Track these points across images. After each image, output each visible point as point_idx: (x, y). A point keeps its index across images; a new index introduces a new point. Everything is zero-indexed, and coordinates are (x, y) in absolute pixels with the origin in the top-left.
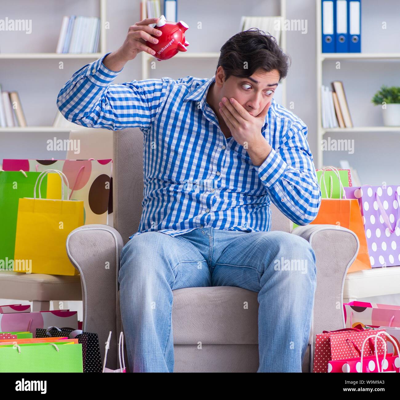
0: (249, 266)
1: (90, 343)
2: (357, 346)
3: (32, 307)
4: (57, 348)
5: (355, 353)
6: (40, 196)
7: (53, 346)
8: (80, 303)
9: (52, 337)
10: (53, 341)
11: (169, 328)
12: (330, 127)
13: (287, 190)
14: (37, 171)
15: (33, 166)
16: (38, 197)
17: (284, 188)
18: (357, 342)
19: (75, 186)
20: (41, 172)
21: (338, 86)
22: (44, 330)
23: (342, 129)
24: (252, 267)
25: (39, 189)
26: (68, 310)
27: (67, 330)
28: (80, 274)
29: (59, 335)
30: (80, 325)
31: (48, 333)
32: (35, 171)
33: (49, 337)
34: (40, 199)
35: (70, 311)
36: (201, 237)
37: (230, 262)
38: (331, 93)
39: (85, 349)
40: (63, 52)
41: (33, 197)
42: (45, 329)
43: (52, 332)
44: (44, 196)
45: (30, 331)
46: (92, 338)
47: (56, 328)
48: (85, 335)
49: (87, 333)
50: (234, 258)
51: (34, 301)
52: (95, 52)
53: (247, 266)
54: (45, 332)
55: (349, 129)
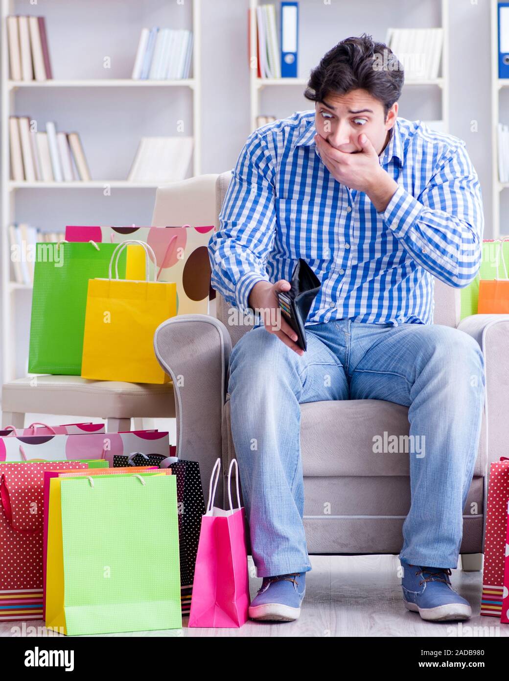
0: (394, 372)
1: (188, 475)
3: (106, 427)
4: (143, 480)
6: (117, 277)
7: (137, 478)
8: (173, 421)
9: (136, 466)
10: (138, 472)
14: (112, 242)
15: (108, 235)
19: (165, 262)
20: (119, 244)
22: (124, 457)
24: (397, 373)
25: (116, 266)
26: (157, 430)
27: (156, 457)
28: (171, 382)
29: (146, 463)
30: (173, 451)
31: (130, 461)
32: (110, 243)
33: (132, 466)
34: (117, 279)
35: (159, 431)
36: (333, 333)
37: (372, 367)
40: (141, 78)
41: (108, 277)
42: (126, 456)
43: (136, 459)
44: (122, 276)
45: (105, 458)
46: (191, 468)
47: (140, 455)
48: (181, 464)
49: (184, 461)
50: (376, 362)
51: (109, 418)
52: (186, 78)
53: (392, 372)
54: (126, 459)
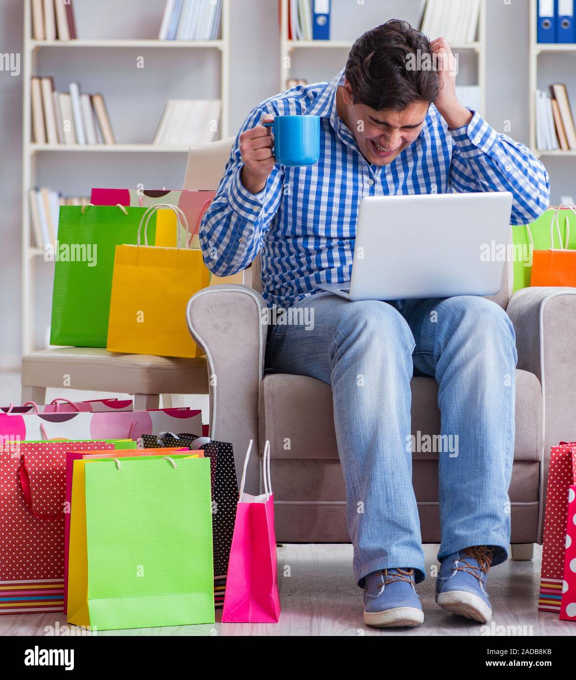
1: (221, 456)
3: (134, 403)
4: (173, 463)
6: (146, 242)
7: (168, 460)
8: (207, 397)
9: (166, 447)
10: (168, 454)
12: (547, 149)
14: (140, 205)
20: (147, 209)
21: (559, 90)
22: (153, 436)
23: (565, 152)
25: (145, 232)
26: (189, 408)
27: (187, 438)
28: (203, 356)
29: (176, 444)
30: (206, 430)
31: (159, 442)
33: (161, 447)
34: (146, 246)
35: (191, 409)
38: (549, 100)
39: (214, 466)
41: (136, 243)
42: (155, 435)
43: (165, 439)
44: (152, 242)
46: (224, 450)
47: (170, 434)
48: (214, 445)
49: (217, 442)
51: (136, 394)
54: (154, 439)
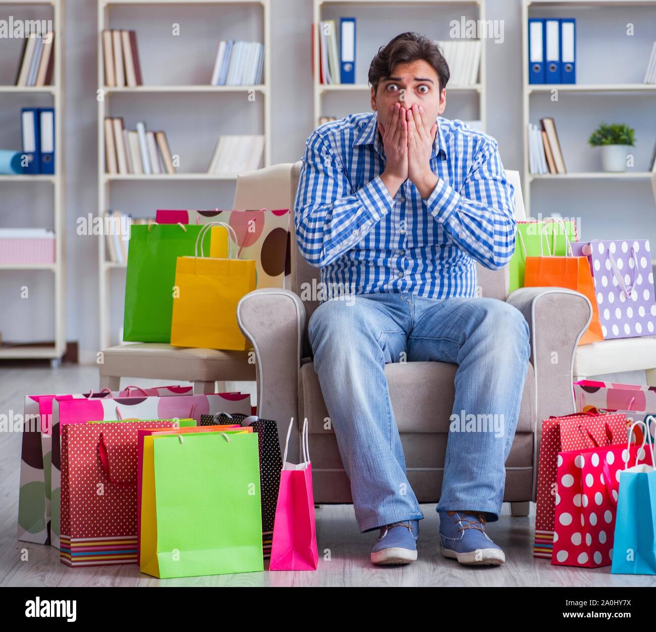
0: (448, 338)
1: (267, 433)
2: (592, 433)
3: (193, 388)
4: (227, 437)
5: (589, 443)
6: (203, 255)
7: (223, 435)
8: (254, 383)
9: (221, 424)
10: (222, 430)
11: (388, 416)
12: (539, 172)
13: (465, 224)
14: (198, 224)
15: (194, 218)
16: (199, 255)
17: (461, 221)
18: (592, 429)
19: (245, 241)
20: (203, 226)
21: (548, 124)
22: (210, 416)
23: (553, 176)
24: (451, 338)
25: (202, 246)
26: (239, 393)
27: (239, 417)
29: (230, 422)
30: (254, 411)
31: (215, 420)
32: (196, 225)
33: (217, 425)
34: (203, 258)
35: (241, 394)
36: (399, 303)
38: (540, 132)
39: (261, 440)
40: (219, 84)
41: (194, 255)
42: (212, 415)
43: (221, 418)
44: (207, 254)
45: (193, 418)
46: (270, 427)
47: (225, 415)
48: (261, 423)
49: (264, 420)
50: (431, 330)
51: (195, 381)
52: (258, 84)
53: (445, 337)
54: (211, 418)
55: (562, 175)
